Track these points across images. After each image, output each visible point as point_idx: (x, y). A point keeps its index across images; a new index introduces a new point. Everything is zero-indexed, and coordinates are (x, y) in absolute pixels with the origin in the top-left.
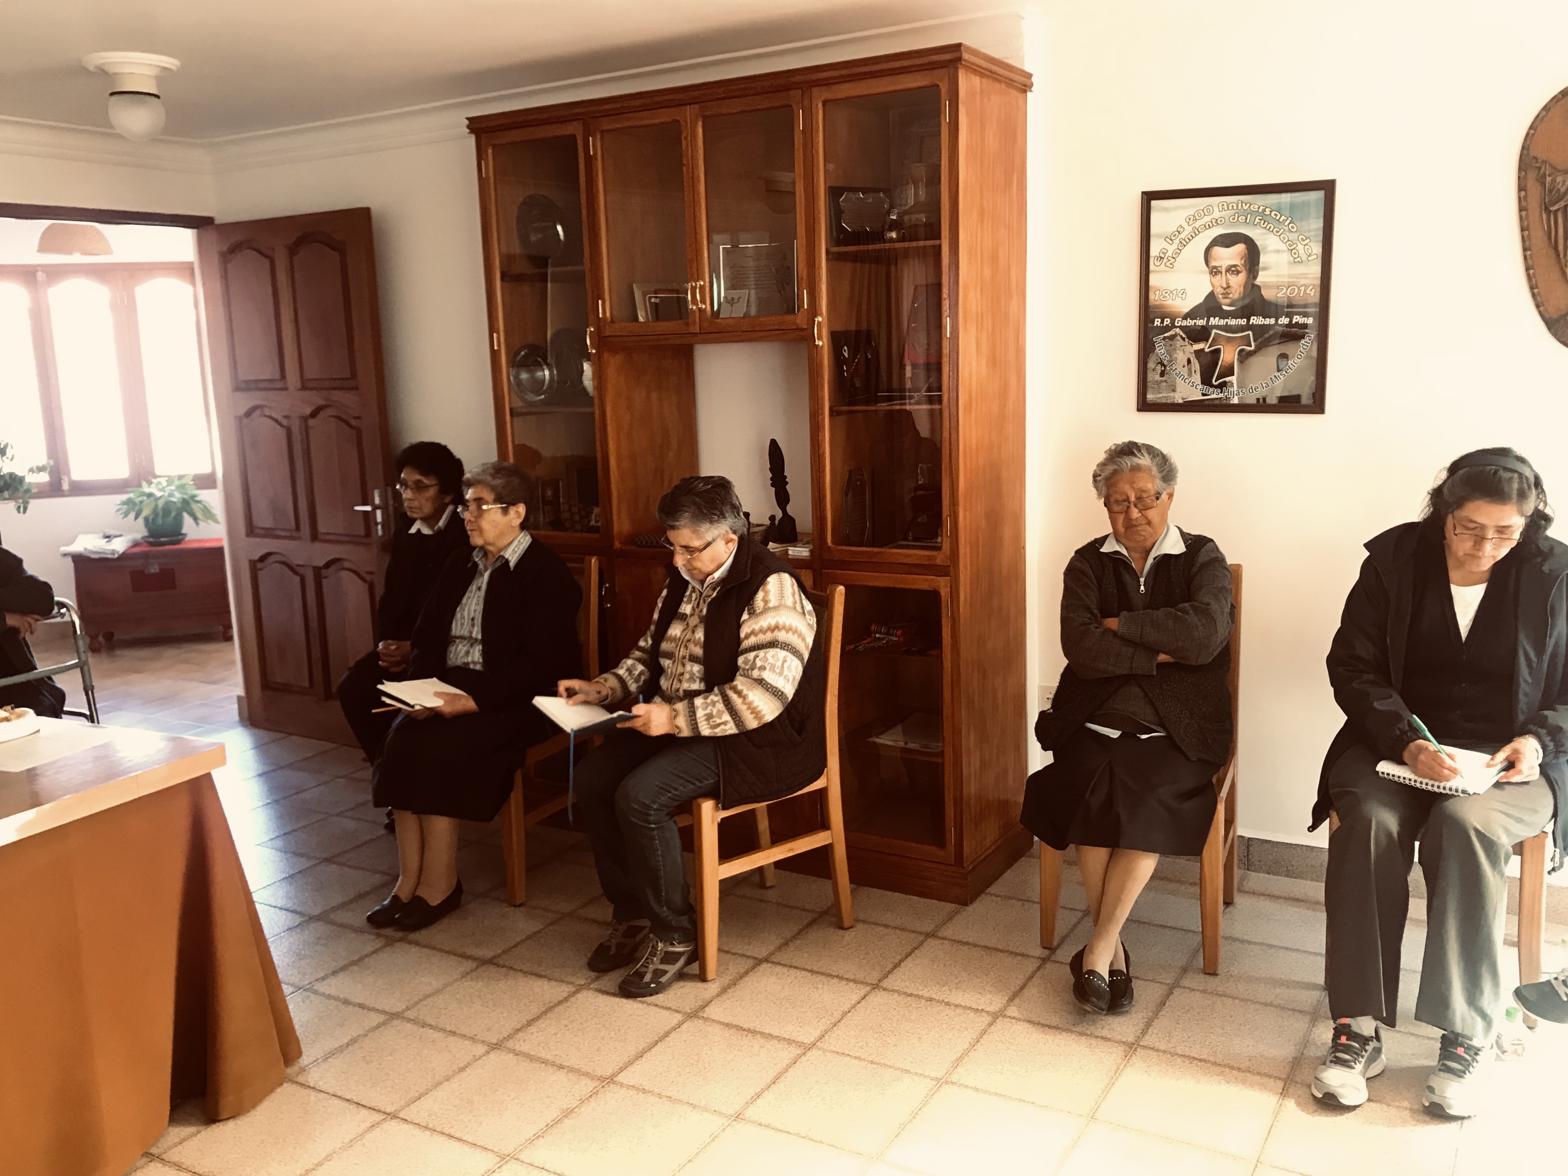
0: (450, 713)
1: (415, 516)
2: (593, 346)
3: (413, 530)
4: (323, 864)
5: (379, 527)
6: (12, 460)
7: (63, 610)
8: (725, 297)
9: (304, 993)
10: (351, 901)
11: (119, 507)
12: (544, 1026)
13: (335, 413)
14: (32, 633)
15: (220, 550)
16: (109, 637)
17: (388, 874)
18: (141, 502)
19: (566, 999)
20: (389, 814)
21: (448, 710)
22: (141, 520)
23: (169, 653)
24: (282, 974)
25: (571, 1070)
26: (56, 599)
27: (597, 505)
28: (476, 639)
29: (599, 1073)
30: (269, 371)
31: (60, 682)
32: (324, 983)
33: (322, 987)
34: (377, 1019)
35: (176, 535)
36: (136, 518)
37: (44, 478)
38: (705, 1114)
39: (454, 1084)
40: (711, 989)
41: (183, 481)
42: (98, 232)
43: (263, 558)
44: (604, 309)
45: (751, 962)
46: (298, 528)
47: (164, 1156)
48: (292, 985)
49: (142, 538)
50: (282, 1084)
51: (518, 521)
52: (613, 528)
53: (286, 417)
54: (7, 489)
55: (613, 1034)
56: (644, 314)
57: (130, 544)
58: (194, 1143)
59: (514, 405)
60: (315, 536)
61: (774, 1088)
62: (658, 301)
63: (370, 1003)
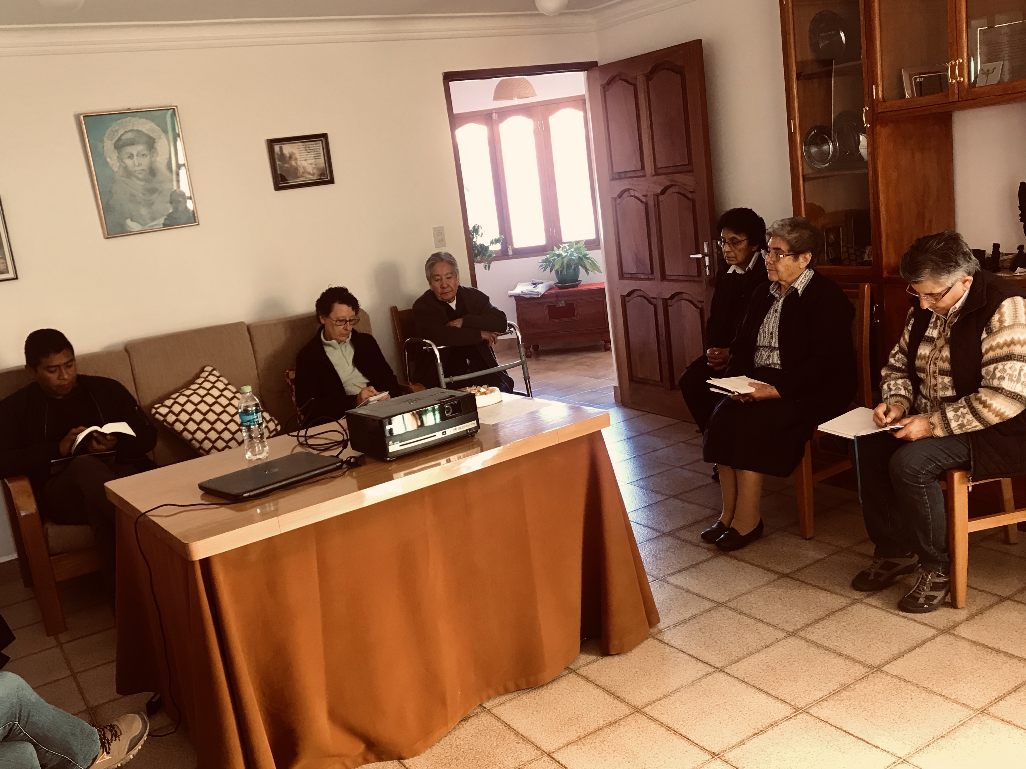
0: (759, 398)
1: (732, 262)
2: (867, 122)
3: (730, 271)
4: (672, 499)
5: (707, 269)
6: (481, 236)
7: (512, 329)
8: (982, 70)
9: (660, 582)
10: (690, 526)
11: (541, 264)
12: (827, 624)
13: (677, 190)
14: (495, 343)
15: (603, 289)
16: (536, 348)
17: (714, 509)
18: (554, 260)
19: (844, 608)
20: (715, 469)
21: (757, 395)
22: (553, 272)
23: (573, 358)
24: (647, 569)
25: (848, 657)
26: (508, 322)
27: (870, 245)
28: (775, 348)
29: (870, 662)
30: (634, 164)
31: (511, 374)
32: (673, 577)
33: (672, 579)
34: (708, 605)
35: (575, 281)
36: (551, 271)
37: (497, 247)
38: (955, 705)
39: (762, 655)
40: (961, 614)
41: (579, 245)
42: (527, 82)
43: (629, 294)
44: (878, 92)
45: (995, 599)
46: (652, 273)
47: (577, 671)
48: (652, 576)
49: (555, 284)
50: (647, 638)
51: (806, 264)
52: (882, 260)
53: (645, 196)
54: (479, 255)
55: (880, 637)
56: (910, 92)
57: (548, 288)
58: (595, 666)
59: (806, 173)
60: (664, 277)
61: (1014, 695)
62: (922, 80)
63: (704, 593)
